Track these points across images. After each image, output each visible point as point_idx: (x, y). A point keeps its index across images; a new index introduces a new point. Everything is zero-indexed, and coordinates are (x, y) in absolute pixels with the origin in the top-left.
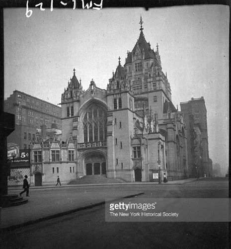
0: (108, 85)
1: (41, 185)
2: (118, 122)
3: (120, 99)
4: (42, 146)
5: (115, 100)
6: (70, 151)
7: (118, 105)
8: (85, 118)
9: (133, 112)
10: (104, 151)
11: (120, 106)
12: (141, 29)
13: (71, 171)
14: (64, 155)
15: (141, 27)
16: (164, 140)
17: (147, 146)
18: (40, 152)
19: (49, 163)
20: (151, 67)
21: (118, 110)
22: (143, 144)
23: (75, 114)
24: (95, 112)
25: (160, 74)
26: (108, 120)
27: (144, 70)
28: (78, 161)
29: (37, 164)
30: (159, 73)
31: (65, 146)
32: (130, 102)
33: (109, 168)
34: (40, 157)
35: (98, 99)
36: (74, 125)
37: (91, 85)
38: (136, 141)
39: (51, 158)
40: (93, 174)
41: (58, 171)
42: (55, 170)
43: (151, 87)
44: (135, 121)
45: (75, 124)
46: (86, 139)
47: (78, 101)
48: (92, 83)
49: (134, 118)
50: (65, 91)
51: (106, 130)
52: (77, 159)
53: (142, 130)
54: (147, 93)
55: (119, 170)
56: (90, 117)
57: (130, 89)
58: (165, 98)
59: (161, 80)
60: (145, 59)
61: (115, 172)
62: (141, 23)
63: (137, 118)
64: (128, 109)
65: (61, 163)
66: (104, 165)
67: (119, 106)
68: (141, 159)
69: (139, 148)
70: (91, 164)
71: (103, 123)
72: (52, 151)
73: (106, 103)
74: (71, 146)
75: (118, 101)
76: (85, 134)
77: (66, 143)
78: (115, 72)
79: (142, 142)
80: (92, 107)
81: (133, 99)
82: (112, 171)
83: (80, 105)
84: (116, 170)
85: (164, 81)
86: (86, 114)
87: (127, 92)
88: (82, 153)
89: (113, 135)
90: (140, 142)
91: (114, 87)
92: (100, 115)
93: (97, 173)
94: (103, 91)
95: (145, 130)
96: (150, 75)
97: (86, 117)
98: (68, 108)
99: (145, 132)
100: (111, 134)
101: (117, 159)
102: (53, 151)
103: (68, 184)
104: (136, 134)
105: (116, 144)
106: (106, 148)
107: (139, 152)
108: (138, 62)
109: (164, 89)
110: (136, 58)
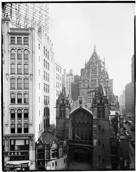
2: (101, 129)
4: (44, 147)
5: (99, 112)
6: (64, 147)
7: (101, 115)
11: (103, 117)
12: (95, 47)
14: (61, 152)
15: (95, 45)
18: (43, 151)
19: (50, 160)
23: (67, 117)
29: (40, 160)
30: (107, 76)
33: (94, 162)
34: (43, 154)
35: (85, 109)
39: (51, 156)
47: (70, 108)
50: (59, 98)
52: (68, 152)
64: (109, 120)
65: (59, 158)
68: (118, 157)
69: (116, 148)
72: (52, 150)
73: (91, 113)
74: (65, 143)
75: (101, 113)
80: (79, 112)
88: (72, 147)
90: (118, 144)
91: (98, 102)
96: (102, 77)
98: (61, 111)
104: (114, 138)
105: (99, 144)
107: (116, 151)
110: (92, 65)
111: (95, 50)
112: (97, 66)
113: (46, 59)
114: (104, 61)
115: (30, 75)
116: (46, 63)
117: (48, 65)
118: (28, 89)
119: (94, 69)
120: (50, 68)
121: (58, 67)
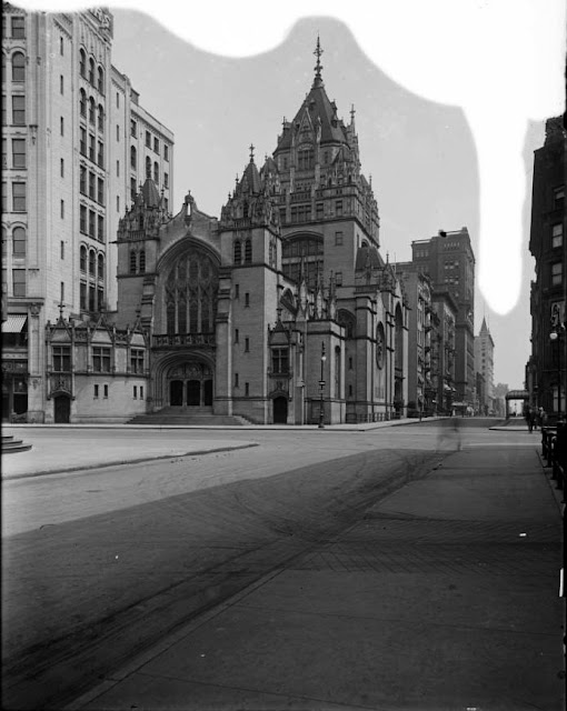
0: (224, 208)
1: (68, 422)
2: (242, 293)
3: (249, 242)
4: (71, 336)
5: (237, 243)
6: (134, 352)
7: (243, 255)
8: (171, 277)
9: (278, 273)
10: (208, 354)
11: (249, 258)
12: (318, 68)
13: (135, 395)
14: (121, 359)
15: (318, 62)
16: (343, 335)
17: (303, 347)
18: (68, 349)
19: (87, 375)
20: (333, 165)
21: (243, 267)
22: (294, 344)
23: (149, 268)
24: (194, 267)
25: (354, 180)
26: (221, 288)
27: (318, 167)
28: (153, 374)
29: (59, 375)
30: (350, 178)
31: (124, 339)
32: (271, 250)
33: (218, 392)
34: (68, 358)
35: (200, 238)
36: (146, 293)
37: (186, 205)
38: (280, 338)
39: (91, 363)
40: (185, 404)
41: (106, 394)
42: (101, 389)
43: (330, 210)
44: (282, 292)
45: (149, 291)
46: (171, 327)
47: (158, 240)
48: (189, 200)
49: (279, 287)
50: (128, 213)
51: (215, 310)
52: (149, 370)
53: (295, 312)
54: (322, 222)
55: (239, 399)
56: (182, 277)
57: (274, 219)
58: (362, 236)
59: (355, 195)
60: (321, 143)
61: (230, 403)
62: (318, 52)
63: (287, 286)
64: (265, 265)
65: (114, 375)
66: (209, 385)
67: (245, 256)
68: (288, 376)
69: (285, 352)
70: (182, 383)
71: (211, 292)
72: (94, 348)
73: (217, 249)
74: (137, 339)
75: (243, 245)
76: (170, 314)
77: (126, 332)
78: (240, 178)
79: (293, 339)
80: (186, 255)
81: (279, 243)
82: (226, 398)
83: (159, 249)
84: (234, 399)
85: (361, 198)
86: (173, 272)
87: (266, 227)
88: (161, 355)
89: (229, 321)
90: (289, 337)
91: (235, 214)
92: (205, 275)
93: (193, 402)
94: (212, 221)
95: (300, 313)
96: (330, 181)
97: (173, 278)
98: (133, 253)
99: (300, 318)
100: (224, 319)
101: (237, 375)
102: (96, 350)
103: (128, 423)
104: (279, 321)
105: (236, 340)
106: (214, 349)
107: (286, 360)
108: (306, 147)
109: (360, 216)
110: (301, 138)
111: (318, 79)
112: (319, 139)
113: (90, 92)
114: (352, 123)
115: (31, 126)
116: (88, 105)
117: (97, 112)
118: (24, 169)
119: (306, 151)
120: (106, 123)
121: (153, 136)
